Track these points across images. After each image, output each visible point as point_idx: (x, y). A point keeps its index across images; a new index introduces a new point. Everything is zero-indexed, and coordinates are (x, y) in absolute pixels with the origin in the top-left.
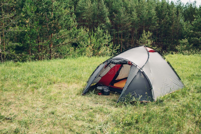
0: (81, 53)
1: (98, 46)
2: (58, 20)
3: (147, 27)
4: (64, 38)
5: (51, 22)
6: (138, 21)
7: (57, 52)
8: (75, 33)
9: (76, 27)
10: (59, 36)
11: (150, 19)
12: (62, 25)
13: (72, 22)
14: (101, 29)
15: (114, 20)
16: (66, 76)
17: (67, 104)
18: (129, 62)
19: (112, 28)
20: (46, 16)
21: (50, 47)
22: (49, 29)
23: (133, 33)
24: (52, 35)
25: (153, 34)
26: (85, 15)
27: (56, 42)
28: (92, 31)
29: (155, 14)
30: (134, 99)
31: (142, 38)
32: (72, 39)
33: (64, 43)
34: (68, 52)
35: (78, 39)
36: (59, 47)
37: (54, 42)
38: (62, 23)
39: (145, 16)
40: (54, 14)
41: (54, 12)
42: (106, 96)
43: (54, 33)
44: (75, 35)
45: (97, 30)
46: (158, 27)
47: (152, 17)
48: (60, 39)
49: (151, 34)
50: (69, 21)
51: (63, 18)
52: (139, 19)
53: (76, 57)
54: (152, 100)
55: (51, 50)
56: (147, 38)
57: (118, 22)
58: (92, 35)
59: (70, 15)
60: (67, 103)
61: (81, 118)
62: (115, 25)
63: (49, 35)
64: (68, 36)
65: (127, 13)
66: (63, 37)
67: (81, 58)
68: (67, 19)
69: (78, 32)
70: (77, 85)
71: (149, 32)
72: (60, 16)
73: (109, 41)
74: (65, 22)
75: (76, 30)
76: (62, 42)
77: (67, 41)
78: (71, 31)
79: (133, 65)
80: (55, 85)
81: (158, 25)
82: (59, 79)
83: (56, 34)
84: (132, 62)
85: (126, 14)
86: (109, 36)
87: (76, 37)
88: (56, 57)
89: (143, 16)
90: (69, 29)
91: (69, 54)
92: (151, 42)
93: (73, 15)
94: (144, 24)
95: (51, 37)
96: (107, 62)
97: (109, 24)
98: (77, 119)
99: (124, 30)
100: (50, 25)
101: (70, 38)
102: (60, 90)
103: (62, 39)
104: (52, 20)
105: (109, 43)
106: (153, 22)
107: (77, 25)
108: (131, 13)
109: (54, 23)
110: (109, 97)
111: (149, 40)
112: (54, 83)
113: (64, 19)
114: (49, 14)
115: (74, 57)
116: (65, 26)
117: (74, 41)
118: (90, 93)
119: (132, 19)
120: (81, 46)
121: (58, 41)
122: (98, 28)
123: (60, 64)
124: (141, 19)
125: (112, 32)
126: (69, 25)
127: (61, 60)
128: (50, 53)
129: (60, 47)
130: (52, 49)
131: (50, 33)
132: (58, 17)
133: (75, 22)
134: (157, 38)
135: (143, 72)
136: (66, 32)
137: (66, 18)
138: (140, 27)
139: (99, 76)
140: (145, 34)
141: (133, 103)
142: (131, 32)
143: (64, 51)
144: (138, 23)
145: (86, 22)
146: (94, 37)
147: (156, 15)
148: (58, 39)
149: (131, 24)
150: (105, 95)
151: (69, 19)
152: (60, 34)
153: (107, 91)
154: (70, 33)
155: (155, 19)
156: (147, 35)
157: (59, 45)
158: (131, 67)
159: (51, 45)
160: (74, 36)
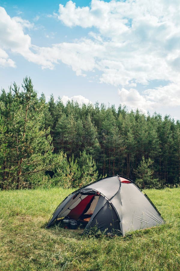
0: (56, 184)
1: (79, 176)
2: (30, 143)
3: (146, 153)
4: (36, 165)
5: (22, 145)
6: (136, 144)
7: (27, 181)
8: (50, 159)
9: (52, 151)
10: (31, 162)
11: (150, 142)
12: (34, 149)
13: (47, 146)
14: (88, 154)
15: (103, 143)
16: (32, 208)
17: (27, 236)
18: (97, 192)
19: (102, 153)
20: (17, 137)
21: (18, 175)
22: (18, 153)
23: (128, 159)
24: (21, 160)
25: (155, 162)
26: (67, 135)
27: (26, 169)
28: (73, 156)
29: (156, 136)
30: (99, 232)
31: (140, 167)
32: (46, 165)
33: (35, 170)
34: (39, 181)
35: (53, 167)
36: (29, 175)
37: (24, 169)
38: (36, 146)
39: (144, 139)
40: (27, 135)
41: (27, 133)
42: (72, 231)
43: (25, 158)
44: (50, 161)
45: (82, 155)
46: (161, 153)
47: (153, 140)
48: (31, 166)
49: (152, 162)
50: (44, 144)
51: (37, 140)
52: (136, 142)
53: (49, 188)
54: (120, 234)
55: (18, 178)
56: (147, 167)
57: (110, 145)
58: (73, 161)
59: (45, 137)
60: (27, 234)
61: (39, 247)
62: (106, 149)
63: (18, 160)
64: (41, 162)
65: (121, 134)
66: (35, 163)
67: (55, 189)
68: (41, 142)
69: (53, 158)
70: (42, 218)
71: (150, 160)
72: (33, 138)
73: (94, 170)
74: (38, 145)
75: (51, 155)
76: (33, 169)
77: (40, 168)
78: (45, 156)
79: (101, 195)
80: (18, 217)
81: (160, 150)
82: (24, 211)
83: (26, 159)
84: (100, 193)
85: (119, 136)
86: (94, 163)
87: (50, 164)
88: (24, 188)
89: (141, 139)
90: (43, 153)
91: (41, 184)
92: (152, 172)
93: (49, 137)
94: (143, 149)
95: (21, 163)
96: (76, 192)
97: (98, 148)
98: (35, 248)
99: (117, 156)
100: (20, 149)
101: (44, 165)
102: (22, 223)
103: (34, 166)
104: (23, 142)
105: (94, 172)
106: (153, 146)
107: (53, 149)
108: (126, 134)
109: (26, 146)
110: (75, 231)
111: (149, 170)
112: (17, 215)
113: (37, 142)
114: (21, 135)
115: (46, 187)
116: (38, 149)
117: (49, 168)
118: (55, 226)
119: (127, 142)
120: (58, 175)
121: (28, 168)
122: (83, 152)
123: (28, 195)
124: (138, 142)
125: (102, 158)
126: (44, 149)
127: (30, 191)
128: (18, 182)
129: (31, 175)
130: (21, 178)
131: (20, 157)
132: (31, 139)
133: (51, 145)
134: (159, 167)
135: (111, 203)
136: (39, 157)
137: (40, 140)
138: (138, 152)
139: (69, 208)
140: (144, 162)
141: (98, 237)
142: (126, 159)
143: (34, 180)
144: (135, 148)
145: (68, 144)
146: (75, 164)
147: (158, 138)
148: (29, 165)
149: (126, 149)
150: (72, 229)
151: (44, 142)
152: (31, 159)
153: (74, 224)
154: (43, 159)
155: (157, 143)
156: (147, 163)
157: (29, 173)
158: (99, 198)
159: (20, 173)
160: (48, 162)
